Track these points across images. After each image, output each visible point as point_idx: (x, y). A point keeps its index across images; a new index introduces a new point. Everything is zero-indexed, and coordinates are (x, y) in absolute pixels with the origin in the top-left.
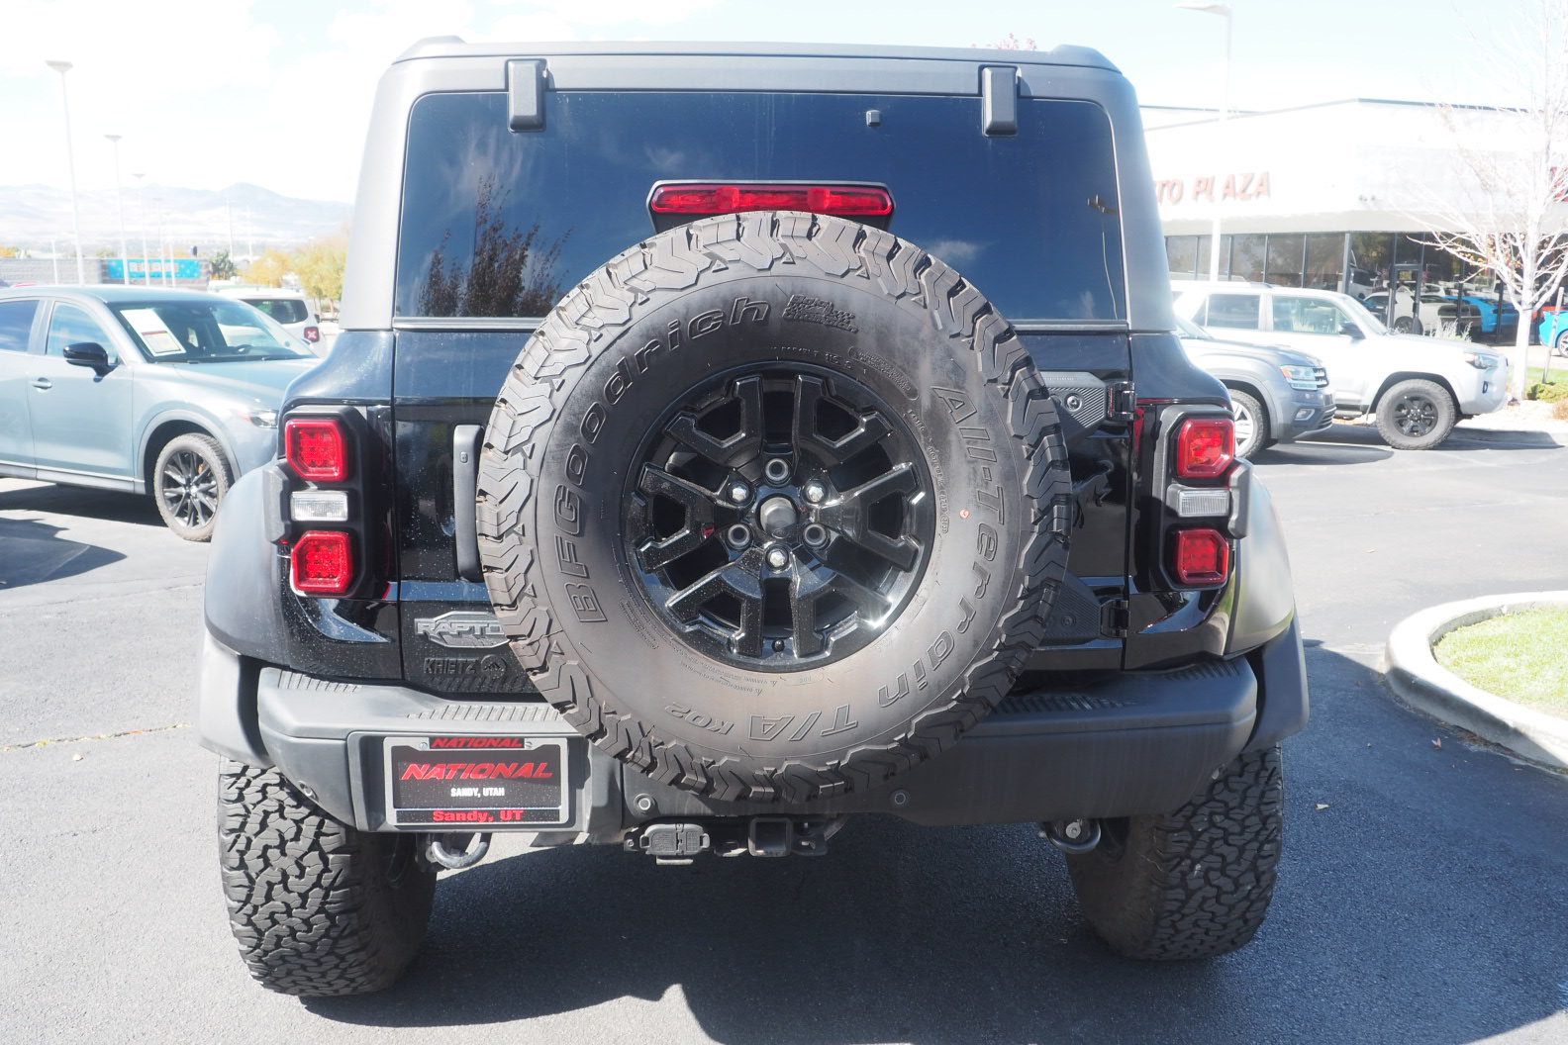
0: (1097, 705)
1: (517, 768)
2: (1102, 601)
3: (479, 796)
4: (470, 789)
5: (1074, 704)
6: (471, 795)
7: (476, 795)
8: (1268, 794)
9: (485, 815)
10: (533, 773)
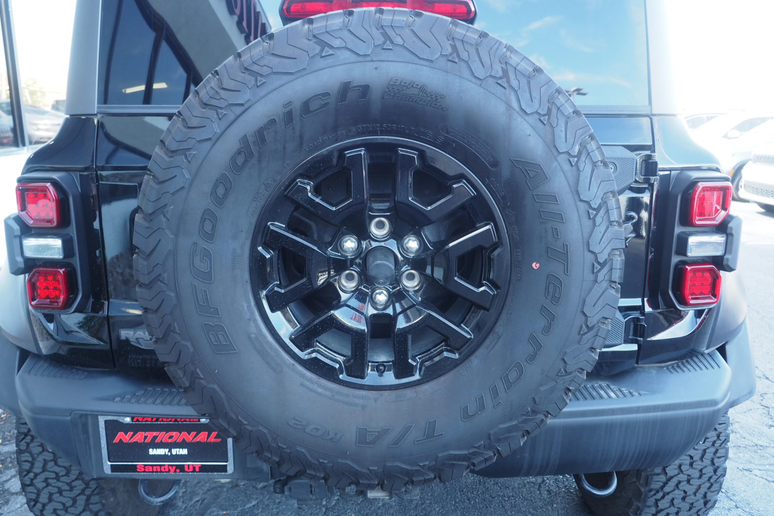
0: (619, 393)
1: (195, 436)
2: (625, 317)
3: (169, 454)
4: (162, 450)
5: (602, 392)
6: (164, 453)
7: (167, 454)
8: (720, 451)
9: (174, 468)
10: (207, 440)
